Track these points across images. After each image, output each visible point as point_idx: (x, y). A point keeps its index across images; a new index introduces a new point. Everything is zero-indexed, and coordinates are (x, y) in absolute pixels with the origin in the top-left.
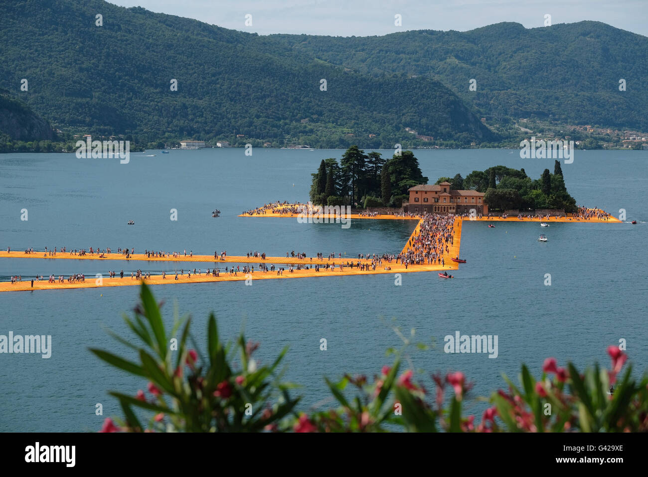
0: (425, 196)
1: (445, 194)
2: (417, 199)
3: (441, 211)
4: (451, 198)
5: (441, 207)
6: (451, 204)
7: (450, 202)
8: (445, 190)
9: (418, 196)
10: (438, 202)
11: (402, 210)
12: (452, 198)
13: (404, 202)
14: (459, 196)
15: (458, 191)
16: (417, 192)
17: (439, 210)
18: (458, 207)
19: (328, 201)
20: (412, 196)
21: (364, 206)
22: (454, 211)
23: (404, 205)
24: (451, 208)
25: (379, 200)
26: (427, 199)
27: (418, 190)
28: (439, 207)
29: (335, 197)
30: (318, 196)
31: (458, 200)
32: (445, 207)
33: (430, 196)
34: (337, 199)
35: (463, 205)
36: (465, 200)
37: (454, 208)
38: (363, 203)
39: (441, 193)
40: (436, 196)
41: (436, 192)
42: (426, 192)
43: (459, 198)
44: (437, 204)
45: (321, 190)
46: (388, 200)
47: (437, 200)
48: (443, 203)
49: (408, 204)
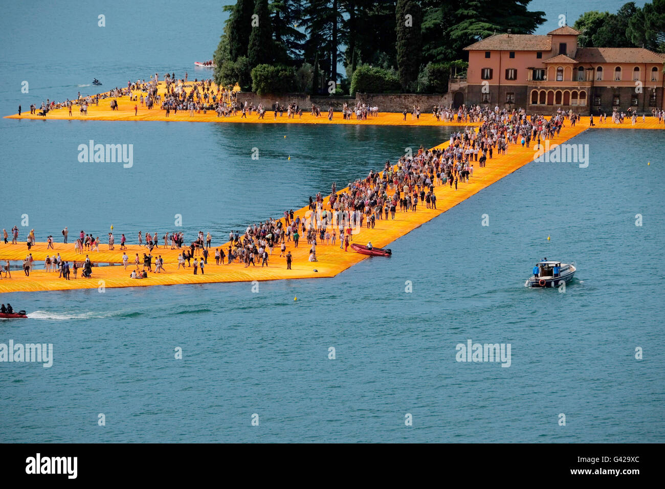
0: (508, 63)
1: (562, 58)
2: (487, 72)
3: (550, 103)
4: (578, 68)
5: (551, 93)
6: (575, 84)
7: (575, 79)
8: (563, 49)
9: (493, 63)
10: (542, 79)
11: (448, 100)
12: (581, 69)
13: (454, 81)
14: (598, 64)
15: (601, 50)
16: (488, 54)
17: (543, 102)
18: (596, 92)
19: (253, 78)
20: (475, 63)
21: (351, 91)
22: (584, 102)
23: (454, 87)
24: (575, 95)
25: (391, 74)
26: (516, 71)
27: (491, 48)
28: (543, 93)
29: (271, 68)
30: (231, 64)
31: (597, 74)
32: (559, 94)
33: (521, 64)
34: (278, 71)
35: (609, 87)
36: (615, 74)
37: (583, 95)
38: (349, 84)
39: (551, 54)
40: (538, 63)
41: (539, 54)
42: (512, 54)
43: (600, 69)
44: (540, 84)
45: (238, 50)
46: (411, 73)
47: (538, 75)
48: (553, 82)
49: (463, 84)
